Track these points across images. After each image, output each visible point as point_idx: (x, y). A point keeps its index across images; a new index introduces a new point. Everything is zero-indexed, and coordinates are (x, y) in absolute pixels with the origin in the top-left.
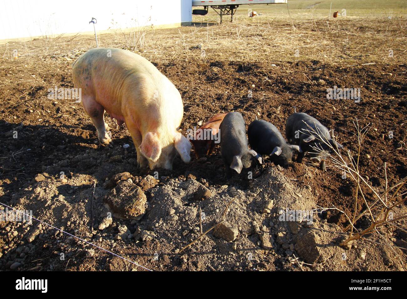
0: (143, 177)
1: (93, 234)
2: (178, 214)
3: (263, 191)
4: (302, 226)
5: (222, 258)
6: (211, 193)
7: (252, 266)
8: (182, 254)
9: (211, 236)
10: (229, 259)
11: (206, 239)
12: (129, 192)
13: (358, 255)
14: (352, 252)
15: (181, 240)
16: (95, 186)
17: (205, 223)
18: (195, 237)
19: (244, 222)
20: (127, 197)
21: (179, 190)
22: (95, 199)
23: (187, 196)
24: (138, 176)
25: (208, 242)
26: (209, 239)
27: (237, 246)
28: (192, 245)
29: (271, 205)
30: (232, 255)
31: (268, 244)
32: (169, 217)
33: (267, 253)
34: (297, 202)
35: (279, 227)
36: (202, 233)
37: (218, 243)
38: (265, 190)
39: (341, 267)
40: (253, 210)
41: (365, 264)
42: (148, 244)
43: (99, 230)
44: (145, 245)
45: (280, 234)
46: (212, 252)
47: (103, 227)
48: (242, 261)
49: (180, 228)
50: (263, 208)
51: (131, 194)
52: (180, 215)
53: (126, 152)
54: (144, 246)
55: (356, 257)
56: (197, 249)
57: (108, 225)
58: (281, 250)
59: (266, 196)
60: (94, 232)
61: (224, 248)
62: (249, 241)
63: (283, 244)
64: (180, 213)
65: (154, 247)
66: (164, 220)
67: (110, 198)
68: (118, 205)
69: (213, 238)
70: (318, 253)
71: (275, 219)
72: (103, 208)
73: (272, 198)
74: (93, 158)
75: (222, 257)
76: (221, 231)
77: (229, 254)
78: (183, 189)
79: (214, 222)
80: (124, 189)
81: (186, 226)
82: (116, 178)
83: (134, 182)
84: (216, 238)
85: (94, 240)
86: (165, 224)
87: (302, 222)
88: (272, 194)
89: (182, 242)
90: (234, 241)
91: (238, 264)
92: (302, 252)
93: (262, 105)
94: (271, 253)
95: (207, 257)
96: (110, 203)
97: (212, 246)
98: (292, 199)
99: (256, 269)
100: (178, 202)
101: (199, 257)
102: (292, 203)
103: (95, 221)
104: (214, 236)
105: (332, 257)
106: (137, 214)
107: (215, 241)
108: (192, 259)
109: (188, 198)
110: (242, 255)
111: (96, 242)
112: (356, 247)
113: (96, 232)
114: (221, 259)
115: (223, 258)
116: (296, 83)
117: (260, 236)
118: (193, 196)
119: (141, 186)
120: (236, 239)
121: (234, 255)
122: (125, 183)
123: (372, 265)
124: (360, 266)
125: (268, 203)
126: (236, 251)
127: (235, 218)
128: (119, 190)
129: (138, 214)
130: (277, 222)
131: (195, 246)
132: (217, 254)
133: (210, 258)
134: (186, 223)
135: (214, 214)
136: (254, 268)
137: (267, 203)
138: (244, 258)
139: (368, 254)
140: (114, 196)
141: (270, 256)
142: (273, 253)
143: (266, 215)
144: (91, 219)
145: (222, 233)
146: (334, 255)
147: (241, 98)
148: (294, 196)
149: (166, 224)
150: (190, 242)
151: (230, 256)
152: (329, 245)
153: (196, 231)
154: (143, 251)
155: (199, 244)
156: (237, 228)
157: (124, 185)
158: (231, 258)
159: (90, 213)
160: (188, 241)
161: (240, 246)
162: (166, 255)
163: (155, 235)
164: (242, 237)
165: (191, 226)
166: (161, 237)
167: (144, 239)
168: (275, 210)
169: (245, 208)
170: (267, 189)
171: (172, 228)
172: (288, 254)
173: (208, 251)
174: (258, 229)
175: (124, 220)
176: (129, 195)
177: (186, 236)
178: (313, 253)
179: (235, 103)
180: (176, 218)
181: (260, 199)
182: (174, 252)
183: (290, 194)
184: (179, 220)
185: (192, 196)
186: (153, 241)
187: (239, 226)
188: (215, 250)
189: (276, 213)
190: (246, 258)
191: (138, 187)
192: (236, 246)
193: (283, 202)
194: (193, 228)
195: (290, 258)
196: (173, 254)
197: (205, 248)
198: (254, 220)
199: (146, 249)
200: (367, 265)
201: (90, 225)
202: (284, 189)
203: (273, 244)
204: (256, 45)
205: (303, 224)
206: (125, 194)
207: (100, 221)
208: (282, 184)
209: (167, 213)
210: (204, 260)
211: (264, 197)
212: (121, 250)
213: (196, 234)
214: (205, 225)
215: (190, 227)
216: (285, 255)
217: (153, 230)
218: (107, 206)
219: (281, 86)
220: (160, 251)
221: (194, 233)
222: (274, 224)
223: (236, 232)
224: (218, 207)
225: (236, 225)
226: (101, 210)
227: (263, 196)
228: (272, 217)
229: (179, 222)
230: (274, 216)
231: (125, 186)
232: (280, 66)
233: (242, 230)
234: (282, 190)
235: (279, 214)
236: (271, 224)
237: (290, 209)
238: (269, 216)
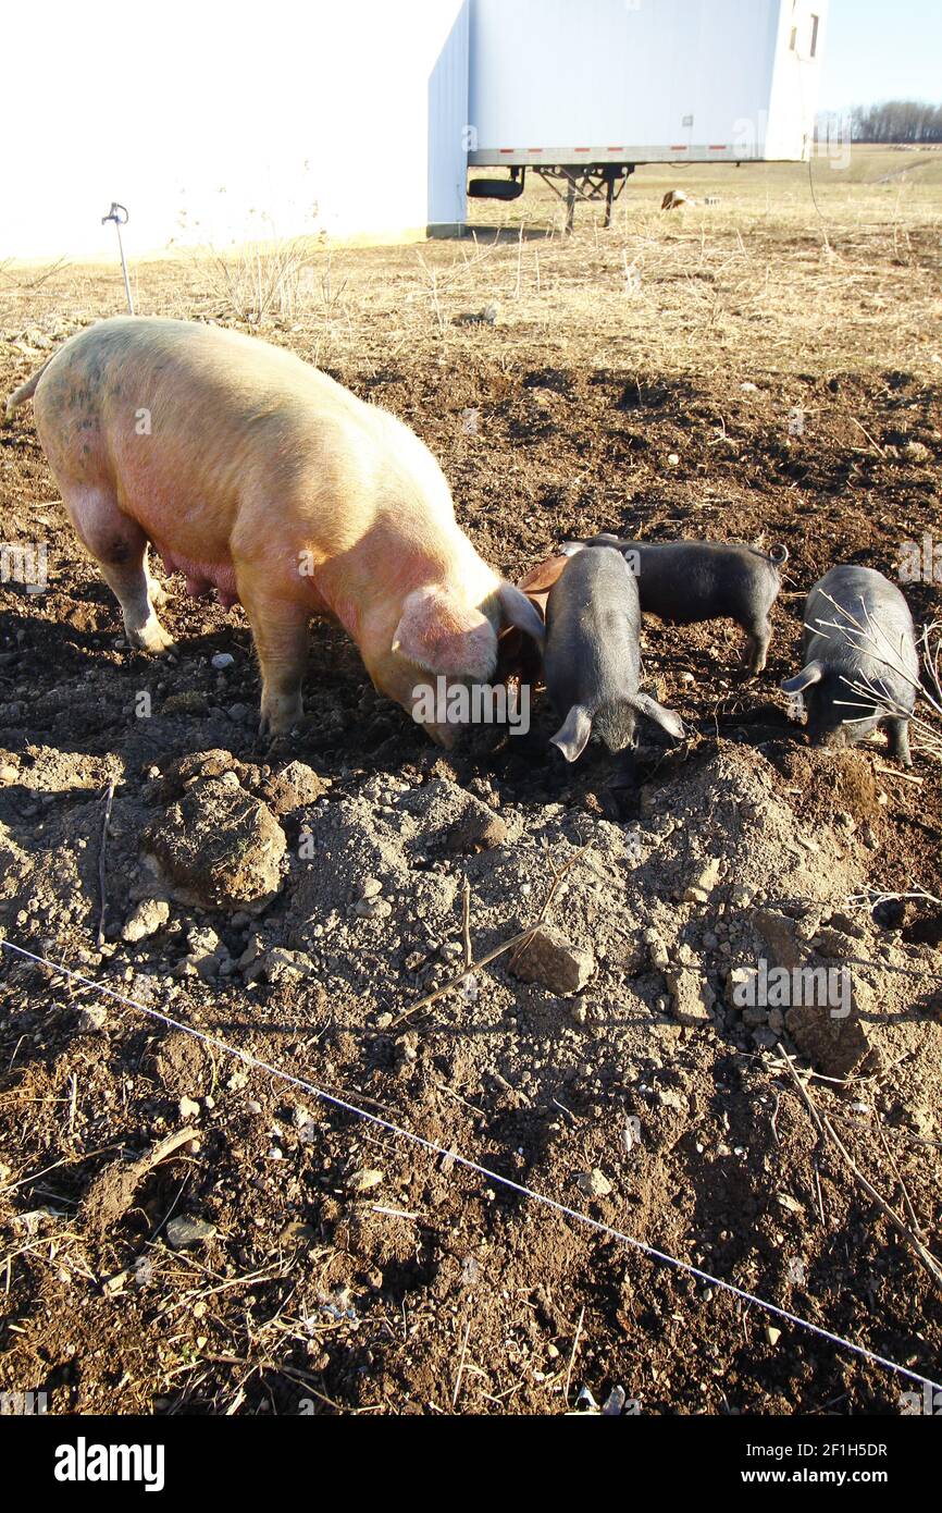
0: (276, 769)
1: (104, 956)
2: (391, 898)
3: (685, 826)
4: (816, 949)
5: (536, 1048)
6: (507, 829)
7: (634, 1078)
8: (402, 1029)
9: (501, 975)
10: (561, 1051)
11: (485, 984)
12: (228, 818)
15: (398, 985)
16: (111, 795)
17: (482, 930)
18: (445, 974)
19: (616, 930)
20: (221, 833)
21: (398, 816)
22: (109, 836)
23: (425, 836)
24: (260, 765)
25: (491, 993)
26: (493, 984)
27: (588, 1010)
28: (436, 1003)
29: (710, 877)
30: (571, 1038)
31: (694, 1007)
32: (360, 907)
33: (688, 1038)
34: (802, 868)
35: (734, 951)
36: (470, 962)
37: (524, 998)
38: (694, 824)
40: (648, 893)
42: (286, 996)
43: (123, 940)
44: (276, 998)
46: (503, 1027)
47: (135, 931)
48: (602, 1060)
49: (398, 943)
50: (684, 884)
51: (234, 824)
52: (396, 899)
53: (221, 681)
54: (273, 1002)
56: (452, 1016)
57: (153, 928)
58: (740, 1027)
59: (695, 844)
60: (108, 950)
61: (544, 1015)
62: (632, 996)
64: (397, 893)
65: (306, 1006)
66: (342, 915)
67: (161, 836)
68: (189, 859)
69: (508, 980)
70: (863, 1041)
71: (722, 925)
72: (137, 869)
73: (714, 850)
74: (109, 698)
75: (534, 1044)
76: (535, 958)
77: (560, 1037)
78: (412, 814)
79: (513, 928)
80: (211, 806)
81: (416, 939)
82: (182, 770)
83: (245, 783)
84: (518, 981)
85: (105, 975)
86: (345, 930)
87: (816, 935)
88: (717, 837)
89: (402, 992)
90: (579, 994)
91: (589, 1070)
92: (810, 1038)
93: (700, 527)
94: (705, 1038)
95: (486, 1042)
96: (163, 852)
97: (502, 1006)
98: (785, 858)
99: (650, 1090)
100: (392, 855)
101: (458, 1041)
102: (783, 871)
103: (112, 913)
104: (512, 973)
105: (912, 1058)
106: (251, 893)
107: (514, 991)
108: (434, 1047)
109: (428, 844)
110: (604, 1040)
111: (112, 981)
113: (114, 947)
114: (532, 1052)
115: (540, 1047)
116: (826, 452)
117: (668, 978)
118: (444, 838)
119: (266, 798)
120: (586, 986)
121: (577, 1039)
122: (213, 786)
125: (702, 870)
126: (586, 1027)
127: (585, 914)
128: (192, 812)
129: (254, 891)
130: (729, 934)
131: (446, 1005)
132: (520, 1033)
133: (496, 1046)
134: (417, 926)
135: (514, 902)
136: (644, 1087)
137: (698, 868)
138: (611, 1049)
140: (177, 830)
141: (700, 1047)
142: (712, 1037)
143: (691, 910)
144: (97, 904)
145: (540, 965)
146: (918, 1049)
147: (626, 501)
148: (791, 845)
149: (350, 928)
150: (431, 991)
151: (562, 1043)
152: (904, 1016)
153: (450, 955)
154: (271, 1016)
155: (458, 999)
156: (591, 951)
157: (212, 793)
158: (567, 1048)
159: (92, 888)
160: (423, 987)
161: (600, 1010)
162: (347, 1034)
163: (312, 966)
164: (608, 980)
165: (435, 940)
166: (332, 972)
167: (274, 977)
168: (723, 893)
169: (621, 884)
170: (699, 820)
171: (369, 942)
172: (763, 1041)
173: (491, 1023)
174: (662, 957)
175: (208, 913)
176: (225, 827)
177: (415, 970)
178: (846, 1042)
179: (607, 521)
180: (385, 909)
181: (675, 852)
182: (375, 1022)
183: (780, 840)
184: (394, 916)
185: (440, 837)
186: (303, 984)
187: (597, 944)
188: (514, 1021)
189: (728, 903)
190: (615, 1050)
191: (259, 800)
192: (583, 1011)
193: (752, 867)
194: (440, 946)
195: (766, 1057)
196: (371, 1031)
197: (480, 1013)
198: (649, 923)
199: (281, 1009)
201: (93, 925)
202: (758, 824)
203: (711, 1008)
204: (690, 313)
205: (817, 942)
206: (212, 826)
207: (127, 914)
208: (754, 805)
209: (354, 894)
210: (475, 1053)
211: (688, 849)
212: (195, 1010)
213: (451, 966)
214: (482, 935)
215: (430, 941)
216: (750, 1046)
217: (305, 949)
218: (151, 862)
219: (772, 464)
220: (328, 1017)
221: (445, 962)
222: (718, 939)
223: (586, 965)
224: (528, 878)
225: (589, 939)
226: (132, 875)
227: (687, 842)
228: (712, 917)
229: (394, 923)
230: (721, 912)
231: (213, 796)
232: (771, 391)
233: (606, 957)
234: (752, 824)
235: (736, 906)
236: (709, 939)
237: (775, 892)
238: (702, 913)
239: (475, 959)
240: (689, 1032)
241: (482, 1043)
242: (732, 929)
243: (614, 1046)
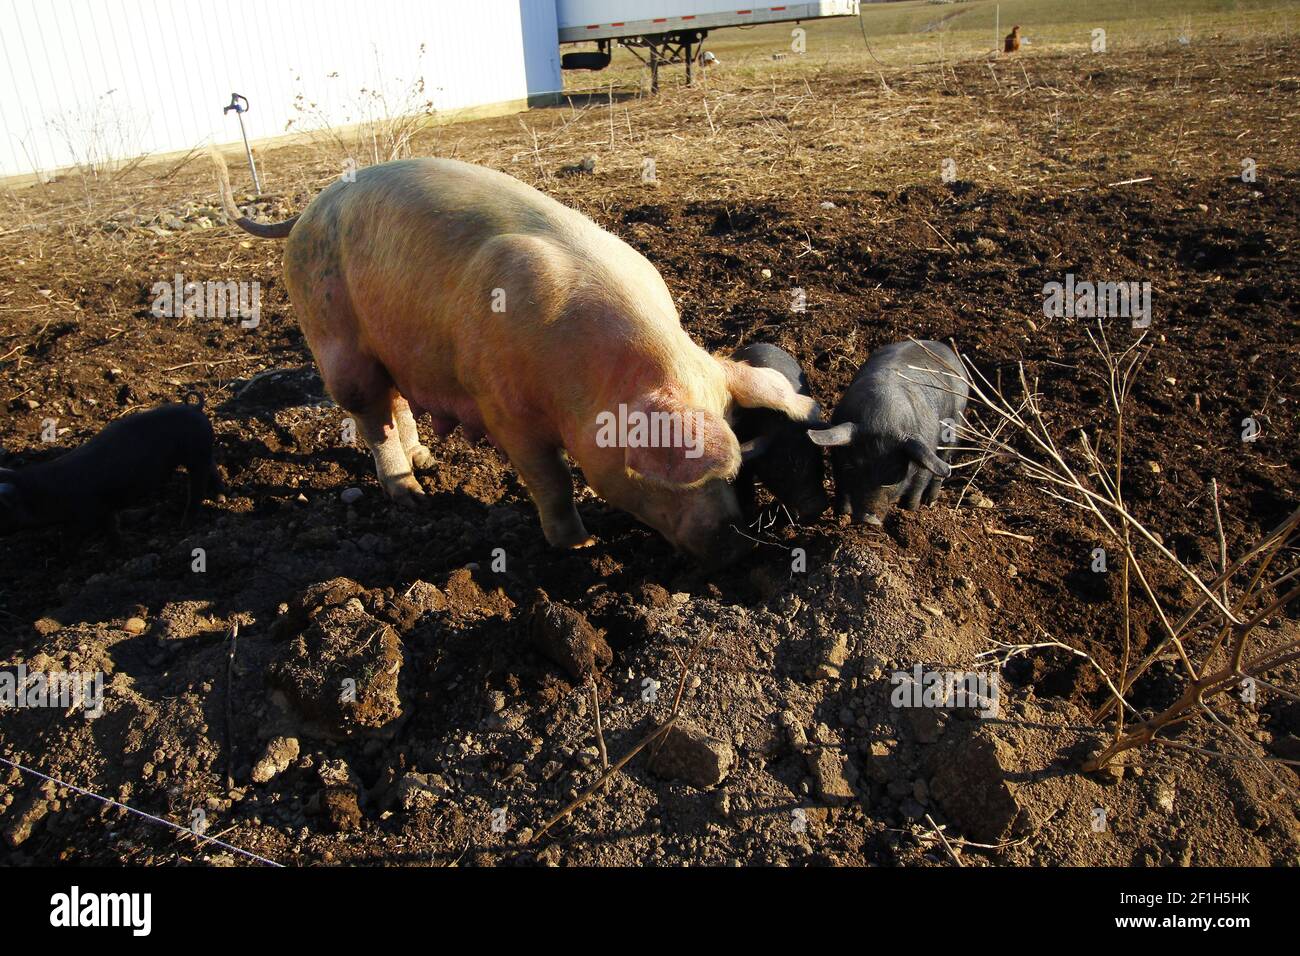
0: (403, 590)
1: (234, 801)
3: (810, 604)
4: (951, 713)
5: (683, 847)
8: (543, 844)
9: (640, 776)
10: (708, 849)
11: (625, 787)
12: (353, 645)
13: (1151, 800)
14: (1128, 792)
15: (536, 798)
16: (236, 635)
17: (617, 731)
18: (583, 781)
19: (752, 716)
20: (346, 660)
22: (235, 677)
24: (384, 588)
25: (632, 796)
26: (633, 786)
27: (732, 802)
28: (576, 812)
29: (839, 652)
30: (716, 833)
31: (837, 785)
32: (492, 722)
33: (836, 819)
34: (929, 634)
35: (871, 726)
36: (607, 765)
37: (665, 795)
38: (817, 601)
39: (1096, 846)
40: (780, 675)
41: (1174, 830)
42: (421, 821)
43: (253, 782)
44: (411, 825)
45: (879, 749)
46: (647, 829)
47: (266, 771)
48: (750, 853)
50: (814, 662)
51: (359, 651)
53: (351, 514)
54: (407, 829)
55: (1142, 807)
56: (594, 824)
57: (284, 764)
58: (886, 801)
59: (822, 621)
60: (238, 794)
61: (688, 812)
62: (774, 782)
63: (888, 782)
65: (442, 830)
66: (475, 731)
67: (287, 671)
68: (315, 691)
69: (648, 780)
70: (1011, 802)
71: (857, 700)
72: (265, 707)
73: (842, 625)
74: (240, 542)
75: (680, 843)
76: (673, 754)
77: (706, 833)
79: (648, 726)
80: (335, 634)
82: (305, 601)
83: (369, 608)
84: (658, 780)
85: (234, 821)
86: (478, 746)
88: (842, 612)
89: (542, 805)
90: (721, 786)
91: (739, 864)
93: (796, 329)
94: (852, 818)
95: (631, 847)
96: (288, 685)
97: (644, 808)
98: (911, 626)
101: (602, 850)
102: (910, 638)
103: (238, 759)
104: (649, 772)
105: (1061, 814)
106: (381, 719)
107: (655, 790)
108: (577, 858)
110: (751, 832)
111: (241, 826)
112: (1139, 771)
113: (244, 791)
114: (678, 852)
115: (686, 847)
116: (904, 254)
117: (809, 760)
119: (391, 621)
120: (727, 777)
121: (723, 833)
122: (337, 614)
123: (1198, 829)
124: (1158, 838)
125: (830, 647)
126: (731, 820)
127: (720, 704)
128: (317, 642)
129: (384, 716)
130: (864, 707)
131: (587, 813)
132: (666, 834)
133: (641, 850)
135: (647, 698)
137: (828, 644)
138: (758, 840)
139: (1182, 793)
140: (302, 662)
141: (848, 827)
142: (859, 815)
143: (825, 688)
144: (225, 748)
145: (679, 761)
146: (1066, 804)
147: (726, 314)
148: (915, 612)
149: (483, 744)
150: (570, 800)
151: (708, 839)
152: (1048, 772)
153: (586, 760)
154: (407, 845)
155: (599, 804)
156: (728, 740)
157: (336, 621)
158: (713, 844)
159: (221, 731)
160: (563, 797)
161: (743, 800)
162: (486, 855)
163: (447, 788)
164: (749, 769)
166: (469, 792)
167: (408, 804)
168: (855, 666)
170: (823, 597)
172: (910, 814)
173: (633, 826)
174: (801, 738)
175: (340, 744)
176: (350, 654)
177: (552, 780)
178: (993, 805)
179: (710, 332)
180: (516, 720)
181: (803, 632)
182: (515, 839)
183: (904, 609)
186: (439, 807)
187: (735, 733)
188: (658, 821)
189: (860, 677)
190: (763, 841)
191: (383, 623)
192: (726, 803)
193: (879, 638)
194: (576, 752)
195: (916, 829)
196: (512, 848)
197: (622, 817)
198: (784, 706)
199: (417, 836)
200: (1181, 831)
201: (221, 770)
202: (881, 594)
203: (854, 785)
204: (769, 149)
206: (337, 654)
207: (259, 754)
208: (874, 576)
209: (484, 709)
210: (621, 860)
211: (816, 626)
212: (327, 848)
213: (589, 772)
214: (618, 736)
215: (566, 748)
216: (899, 821)
217: (439, 771)
218: (279, 699)
219: (856, 269)
220: (466, 839)
221: (582, 768)
222: (854, 715)
223: (725, 755)
225: (725, 728)
226: (260, 714)
227: (813, 620)
228: (846, 691)
230: (854, 686)
231: (337, 624)
232: (849, 207)
233: (744, 744)
234: (874, 595)
235: (868, 679)
236: (846, 715)
237: (905, 660)
238: (836, 689)
239: (612, 761)
240: (836, 813)
241: (627, 849)
242: (867, 703)
243: (762, 836)
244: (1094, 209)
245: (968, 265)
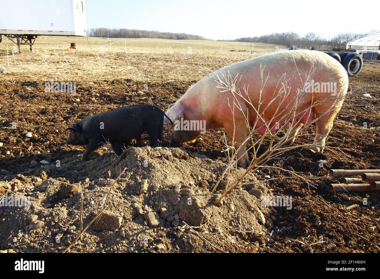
2: (43, 219)
3: (133, 174)
4: (181, 195)
6: (78, 188)
7: (147, 245)
9: (92, 232)
10: (121, 247)
11: (87, 236)
13: (229, 209)
14: (224, 208)
18: (72, 237)
19: (125, 207)
21: (36, 194)
23: (48, 198)
25: (90, 239)
26: (90, 236)
27: (125, 232)
28: (71, 248)
29: (146, 186)
30: (122, 243)
31: (155, 222)
32: (31, 226)
33: (155, 231)
34: (168, 177)
35: (159, 203)
37: (102, 236)
38: (136, 173)
39: (221, 223)
40: (129, 195)
41: (236, 214)
45: (164, 209)
48: (135, 245)
49: (50, 233)
50: (139, 189)
52: (45, 219)
55: (228, 211)
58: (168, 223)
59: (138, 178)
61: (111, 239)
62: (136, 224)
63: (167, 217)
64: (45, 217)
66: (24, 231)
69: (95, 233)
70: (202, 214)
71: (153, 197)
73: (144, 177)
75: (110, 249)
76: (103, 222)
77: (118, 243)
78: (41, 192)
79: (92, 215)
81: (57, 230)
84: (98, 232)
86: (27, 236)
87: (180, 191)
88: (143, 174)
90: (121, 228)
91: (132, 249)
92: (188, 219)
93: (94, 113)
94: (160, 229)
97: (95, 241)
98: (163, 176)
99: (154, 247)
100: (38, 207)
102: (164, 179)
104: (95, 230)
105: (212, 216)
107: (98, 235)
109: (50, 200)
110: (133, 239)
112: (226, 202)
115: (113, 249)
116: (118, 95)
117: (144, 216)
118: (56, 197)
121: (124, 242)
123: (241, 213)
124: (233, 217)
125: (143, 184)
126: (126, 238)
130: (156, 199)
131: (76, 247)
134: (57, 225)
135: (90, 207)
136: (151, 247)
137: (140, 184)
138: (136, 241)
139: (236, 206)
141: (160, 232)
142: (162, 228)
143: (143, 196)
145: (105, 224)
146: (212, 213)
147: (68, 110)
148: (163, 172)
149: (28, 235)
150: (68, 245)
151: (120, 245)
152: (207, 206)
153: (72, 231)
156: (119, 215)
160: (65, 245)
161: (129, 231)
164: (127, 222)
165: (65, 228)
168: (151, 188)
169: (120, 195)
170: (137, 171)
171: (38, 237)
172: (176, 224)
173: (94, 247)
174: (141, 211)
177: (60, 240)
178: (197, 216)
180: (42, 223)
181: (133, 182)
183: (160, 171)
184: (45, 225)
185: (54, 196)
187: (120, 212)
188: (101, 244)
189: (153, 191)
190: (137, 241)
193: (156, 180)
194: (67, 230)
195: (179, 227)
197: (89, 246)
198: (133, 202)
200: (238, 215)
202: (154, 168)
203: (159, 220)
204: (66, 69)
205: (181, 193)
208: (151, 163)
209: (27, 222)
211: (136, 180)
213: (73, 234)
215: (64, 228)
216: (173, 226)
217: (11, 248)
219: (105, 99)
221: (71, 234)
222: (154, 202)
224: (92, 199)
225: (118, 211)
227: (135, 178)
228: (150, 196)
229: (46, 227)
230: (152, 194)
232: (98, 84)
233: (124, 215)
234: (152, 168)
235: (155, 191)
236: (151, 202)
237: (164, 185)
238: (147, 196)
240: (155, 229)
242: (156, 197)
243: (137, 240)
244: (164, 86)
245: (137, 98)
